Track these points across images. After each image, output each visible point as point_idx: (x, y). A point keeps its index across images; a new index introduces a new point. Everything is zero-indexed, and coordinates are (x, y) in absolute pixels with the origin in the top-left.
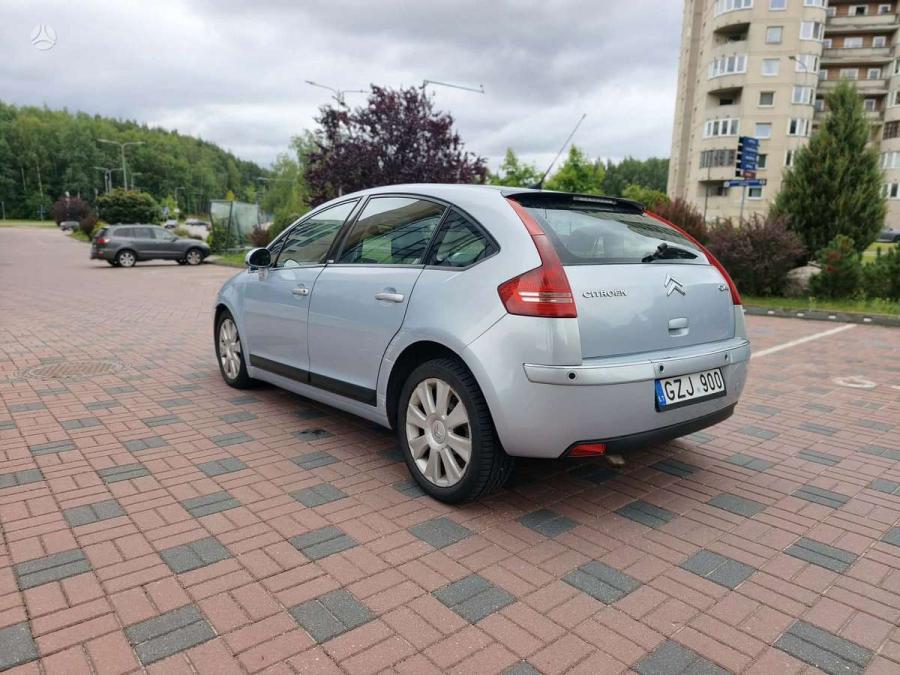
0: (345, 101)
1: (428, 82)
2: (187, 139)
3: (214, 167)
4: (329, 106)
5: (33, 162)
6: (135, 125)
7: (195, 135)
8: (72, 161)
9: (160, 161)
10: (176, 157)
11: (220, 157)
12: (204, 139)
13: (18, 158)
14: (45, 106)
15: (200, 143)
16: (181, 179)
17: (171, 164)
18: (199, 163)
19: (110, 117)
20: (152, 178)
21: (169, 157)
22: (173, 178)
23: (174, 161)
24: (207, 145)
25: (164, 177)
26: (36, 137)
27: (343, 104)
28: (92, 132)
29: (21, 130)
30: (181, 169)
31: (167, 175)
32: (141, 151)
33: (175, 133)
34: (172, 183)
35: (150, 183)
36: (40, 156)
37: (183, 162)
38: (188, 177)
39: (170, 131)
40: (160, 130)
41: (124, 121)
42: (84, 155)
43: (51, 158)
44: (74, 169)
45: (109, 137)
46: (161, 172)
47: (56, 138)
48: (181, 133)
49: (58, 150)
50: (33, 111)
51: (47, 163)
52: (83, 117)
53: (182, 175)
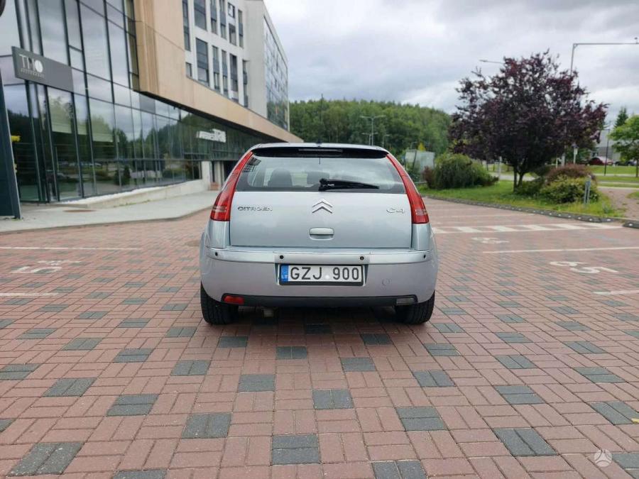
0: (482, 74)
1: (577, 44)
2: (424, 109)
3: (439, 126)
4: (467, 79)
5: (335, 133)
6: (394, 104)
7: (430, 107)
8: (354, 131)
9: (405, 126)
10: (414, 122)
11: (445, 119)
12: (436, 108)
13: (329, 131)
14: (344, 99)
15: (432, 112)
16: (416, 136)
17: (411, 127)
18: (429, 125)
19: (379, 101)
20: (398, 137)
21: (410, 122)
22: (411, 136)
23: (413, 125)
24: (438, 112)
25: (406, 136)
26: (338, 118)
27: (480, 76)
28: (367, 111)
29: (331, 114)
30: (417, 130)
31: (408, 134)
32: (394, 120)
33: (417, 106)
34: (410, 139)
35: (397, 140)
36: (338, 128)
37: (418, 125)
38: (421, 134)
39: (414, 106)
40: (409, 106)
41: (386, 102)
42: (361, 126)
43: (344, 129)
44: (355, 135)
45: (377, 114)
46: (403, 132)
47: (348, 117)
48: (421, 106)
49: (348, 125)
50: (338, 103)
51: (342, 132)
52: (364, 102)
53: (417, 134)
